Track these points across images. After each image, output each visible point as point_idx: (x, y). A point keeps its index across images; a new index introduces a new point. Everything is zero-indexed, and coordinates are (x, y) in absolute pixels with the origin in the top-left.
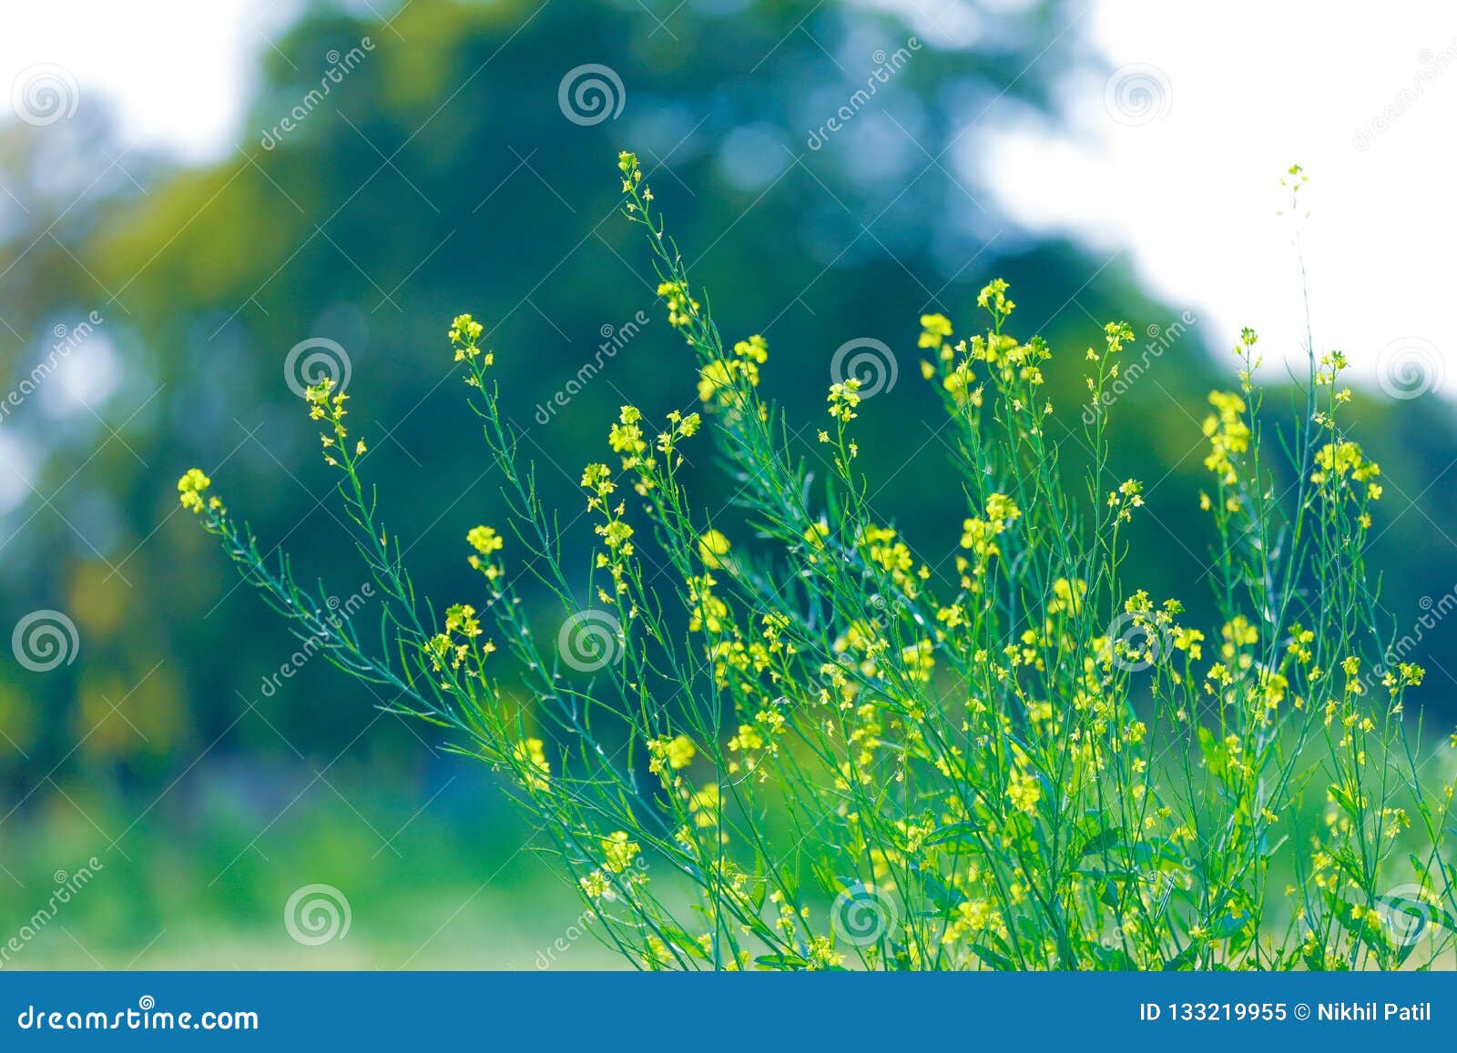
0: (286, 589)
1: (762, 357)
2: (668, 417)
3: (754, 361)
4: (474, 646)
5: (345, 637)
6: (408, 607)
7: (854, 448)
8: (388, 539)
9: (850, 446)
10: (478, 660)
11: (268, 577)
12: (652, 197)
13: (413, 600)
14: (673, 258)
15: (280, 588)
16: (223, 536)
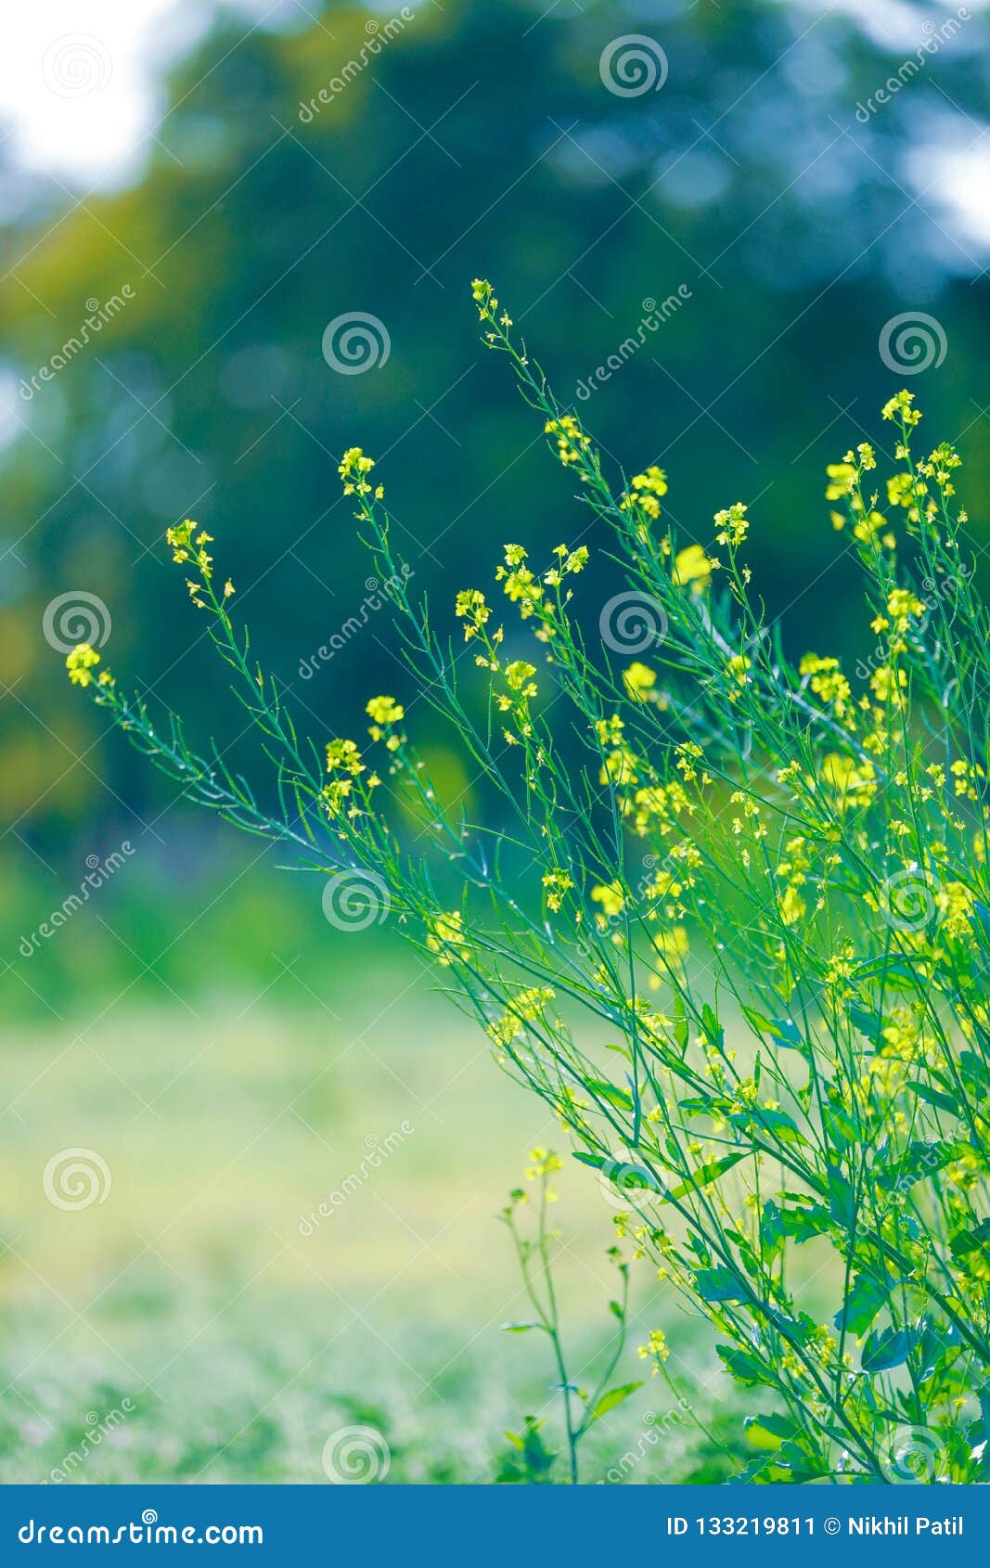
0: (178, 753)
1: (662, 490)
2: (555, 551)
3: (653, 494)
4: (359, 781)
5: (242, 798)
6: (290, 748)
7: (747, 573)
8: (264, 680)
9: (744, 571)
10: (364, 795)
11: (161, 744)
12: (511, 322)
13: (295, 739)
14: (539, 383)
15: (173, 753)
16: (112, 708)
